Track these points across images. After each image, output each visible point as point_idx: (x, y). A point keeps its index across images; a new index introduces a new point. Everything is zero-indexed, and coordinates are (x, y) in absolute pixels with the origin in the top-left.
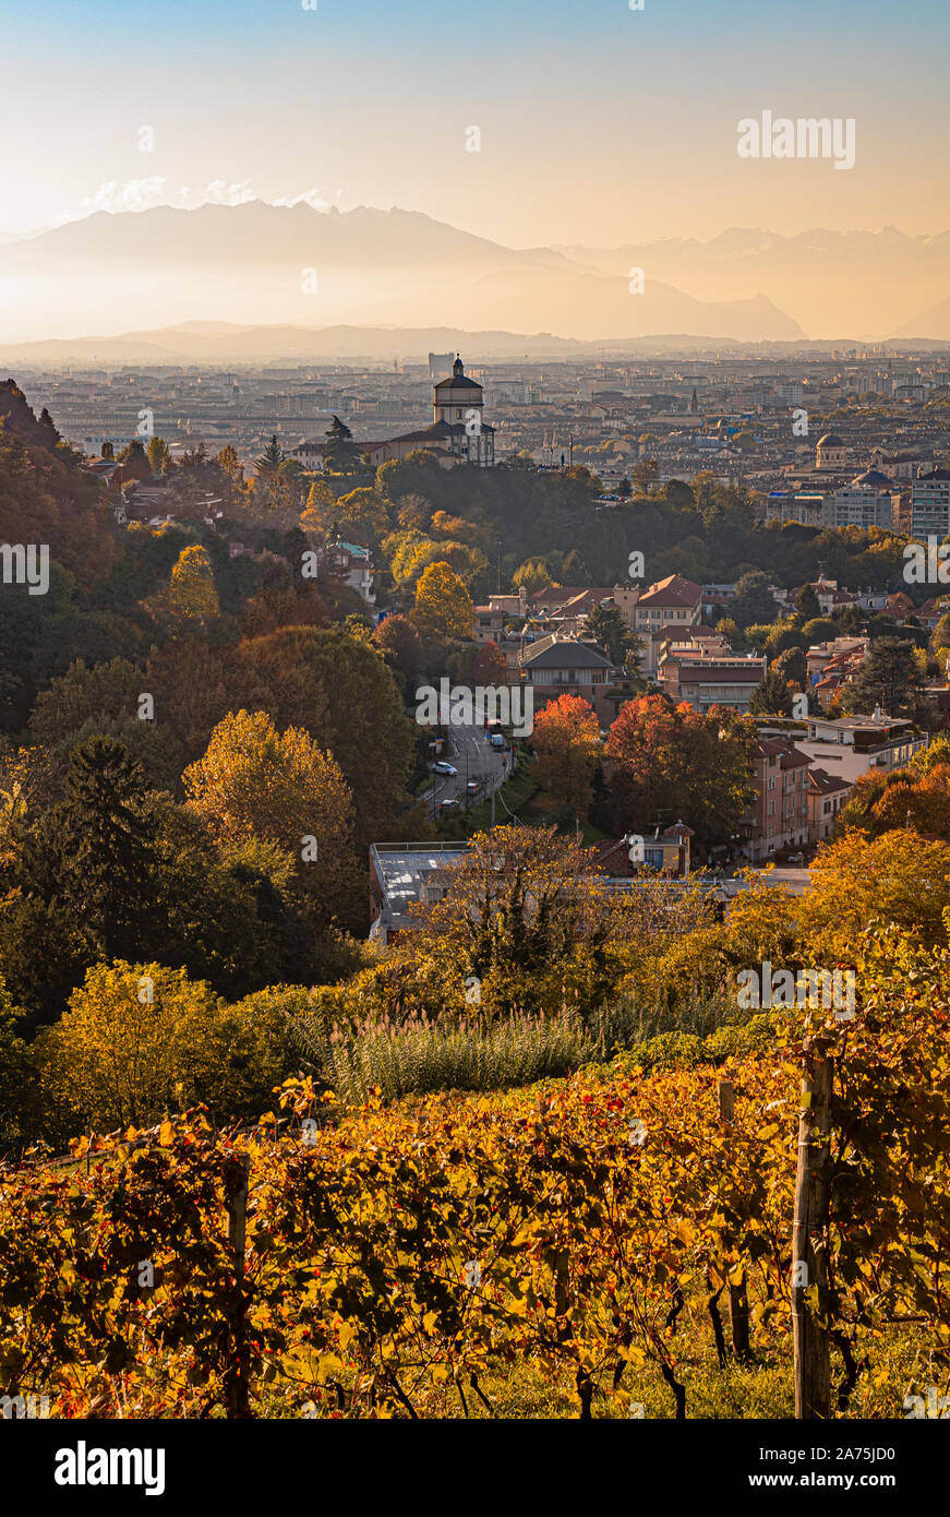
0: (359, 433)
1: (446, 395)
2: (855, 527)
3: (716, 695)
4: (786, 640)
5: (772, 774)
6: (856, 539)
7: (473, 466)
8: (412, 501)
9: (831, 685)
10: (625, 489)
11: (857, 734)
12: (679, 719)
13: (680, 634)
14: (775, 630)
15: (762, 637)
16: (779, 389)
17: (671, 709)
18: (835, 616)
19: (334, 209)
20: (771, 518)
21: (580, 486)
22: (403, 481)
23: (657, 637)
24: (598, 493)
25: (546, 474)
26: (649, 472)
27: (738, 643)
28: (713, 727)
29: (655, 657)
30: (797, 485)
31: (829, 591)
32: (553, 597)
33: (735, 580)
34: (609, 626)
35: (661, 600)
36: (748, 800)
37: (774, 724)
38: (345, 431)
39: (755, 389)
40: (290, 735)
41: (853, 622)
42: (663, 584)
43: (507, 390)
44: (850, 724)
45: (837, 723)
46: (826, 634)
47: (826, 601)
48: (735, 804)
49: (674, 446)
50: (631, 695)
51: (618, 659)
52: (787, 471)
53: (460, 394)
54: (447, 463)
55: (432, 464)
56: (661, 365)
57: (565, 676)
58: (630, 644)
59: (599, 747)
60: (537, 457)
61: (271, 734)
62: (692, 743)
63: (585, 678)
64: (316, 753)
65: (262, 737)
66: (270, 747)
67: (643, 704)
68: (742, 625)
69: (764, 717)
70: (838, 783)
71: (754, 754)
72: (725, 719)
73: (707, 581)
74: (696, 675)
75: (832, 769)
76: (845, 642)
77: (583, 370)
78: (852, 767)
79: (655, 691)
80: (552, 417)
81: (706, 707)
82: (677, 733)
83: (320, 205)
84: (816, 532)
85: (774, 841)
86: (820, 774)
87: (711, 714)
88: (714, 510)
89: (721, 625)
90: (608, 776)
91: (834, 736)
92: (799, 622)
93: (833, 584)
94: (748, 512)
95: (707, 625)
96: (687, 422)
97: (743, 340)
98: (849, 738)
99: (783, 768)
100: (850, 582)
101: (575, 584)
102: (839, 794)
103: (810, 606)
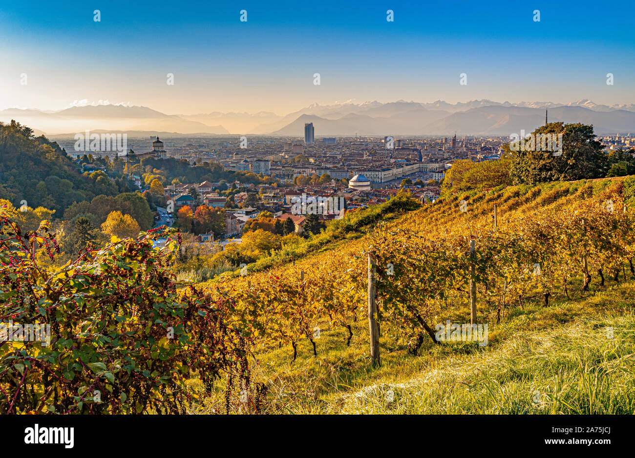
0: (136, 153)
1: (155, 144)
2: (242, 171)
3: (217, 205)
4: (230, 193)
5: (229, 220)
6: (243, 173)
7: (162, 159)
8: (148, 167)
9: (240, 202)
10: (195, 164)
11: (246, 212)
12: (210, 210)
13: (208, 193)
14: (227, 192)
15: (225, 193)
16: (225, 144)
17: (208, 208)
18: (240, 188)
19: (128, 106)
20: (225, 169)
21: (185, 163)
22: (146, 163)
23: (203, 193)
24: (189, 165)
25: (178, 161)
26: (200, 160)
27: (220, 195)
28: (217, 211)
29: (203, 197)
30: (230, 163)
31: (238, 183)
32: (180, 186)
33: (218, 182)
34: (193, 191)
35: (204, 186)
36: (225, 226)
37: (229, 210)
38: (133, 152)
39: (220, 144)
40: (126, 216)
41: (244, 190)
42: (204, 183)
43: (168, 144)
44: (245, 210)
45: (242, 210)
46: (238, 192)
47: (238, 186)
48: (222, 227)
49: (204, 155)
50: (199, 206)
51: (196, 198)
52: (228, 160)
53: (159, 144)
54: (156, 159)
55: (153, 159)
56: (200, 139)
57: (184, 202)
58: (198, 195)
59: (192, 216)
60: (175, 157)
61: (121, 216)
62: (212, 214)
63: (189, 202)
64: (132, 220)
65: (119, 216)
66: (121, 219)
67: (202, 207)
68: (221, 191)
69: (227, 209)
70: (242, 222)
71: (225, 217)
72: (219, 210)
73: (213, 182)
74: (212, 201)
75: (241, 219)
76: (242, 194)
77: (184, 139)
78: (245, 218)
79: (204, 204)
80: (178, 149)
81: (214, 208)
82: (209, 213)
83: (125, 106)
84: (234, 172)
85: (230, 234)
86: (239, 220)
87: (216, 209)
88: (214, 168)
89: (216, 191)
90: (195, 222)
91: (241, 212)
92: (233, 190)
93: (239, 182)
94: (221, 168)
95: (214, 191)
96: (207, 150)
97: (217, 134)
98: (244, 212)
99: (231, 219)
100: (242, 182)
101: (185, 183)
102: (243, 224)
103: (235, 187)
